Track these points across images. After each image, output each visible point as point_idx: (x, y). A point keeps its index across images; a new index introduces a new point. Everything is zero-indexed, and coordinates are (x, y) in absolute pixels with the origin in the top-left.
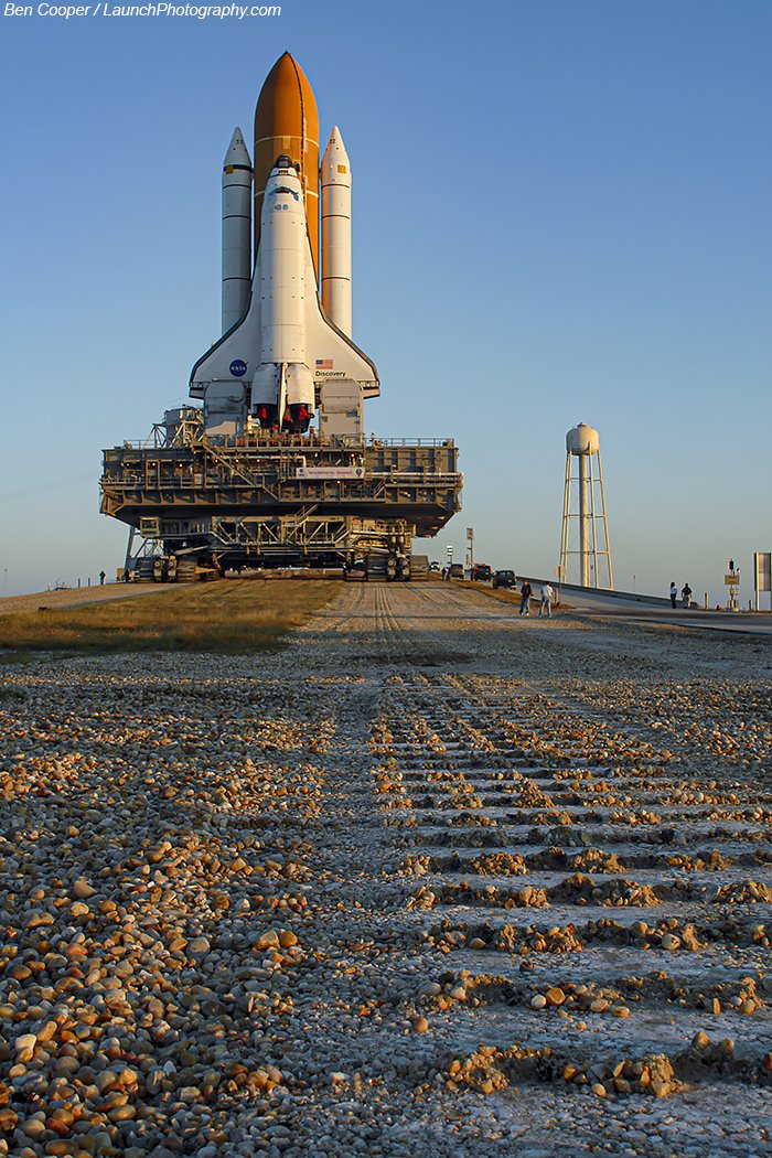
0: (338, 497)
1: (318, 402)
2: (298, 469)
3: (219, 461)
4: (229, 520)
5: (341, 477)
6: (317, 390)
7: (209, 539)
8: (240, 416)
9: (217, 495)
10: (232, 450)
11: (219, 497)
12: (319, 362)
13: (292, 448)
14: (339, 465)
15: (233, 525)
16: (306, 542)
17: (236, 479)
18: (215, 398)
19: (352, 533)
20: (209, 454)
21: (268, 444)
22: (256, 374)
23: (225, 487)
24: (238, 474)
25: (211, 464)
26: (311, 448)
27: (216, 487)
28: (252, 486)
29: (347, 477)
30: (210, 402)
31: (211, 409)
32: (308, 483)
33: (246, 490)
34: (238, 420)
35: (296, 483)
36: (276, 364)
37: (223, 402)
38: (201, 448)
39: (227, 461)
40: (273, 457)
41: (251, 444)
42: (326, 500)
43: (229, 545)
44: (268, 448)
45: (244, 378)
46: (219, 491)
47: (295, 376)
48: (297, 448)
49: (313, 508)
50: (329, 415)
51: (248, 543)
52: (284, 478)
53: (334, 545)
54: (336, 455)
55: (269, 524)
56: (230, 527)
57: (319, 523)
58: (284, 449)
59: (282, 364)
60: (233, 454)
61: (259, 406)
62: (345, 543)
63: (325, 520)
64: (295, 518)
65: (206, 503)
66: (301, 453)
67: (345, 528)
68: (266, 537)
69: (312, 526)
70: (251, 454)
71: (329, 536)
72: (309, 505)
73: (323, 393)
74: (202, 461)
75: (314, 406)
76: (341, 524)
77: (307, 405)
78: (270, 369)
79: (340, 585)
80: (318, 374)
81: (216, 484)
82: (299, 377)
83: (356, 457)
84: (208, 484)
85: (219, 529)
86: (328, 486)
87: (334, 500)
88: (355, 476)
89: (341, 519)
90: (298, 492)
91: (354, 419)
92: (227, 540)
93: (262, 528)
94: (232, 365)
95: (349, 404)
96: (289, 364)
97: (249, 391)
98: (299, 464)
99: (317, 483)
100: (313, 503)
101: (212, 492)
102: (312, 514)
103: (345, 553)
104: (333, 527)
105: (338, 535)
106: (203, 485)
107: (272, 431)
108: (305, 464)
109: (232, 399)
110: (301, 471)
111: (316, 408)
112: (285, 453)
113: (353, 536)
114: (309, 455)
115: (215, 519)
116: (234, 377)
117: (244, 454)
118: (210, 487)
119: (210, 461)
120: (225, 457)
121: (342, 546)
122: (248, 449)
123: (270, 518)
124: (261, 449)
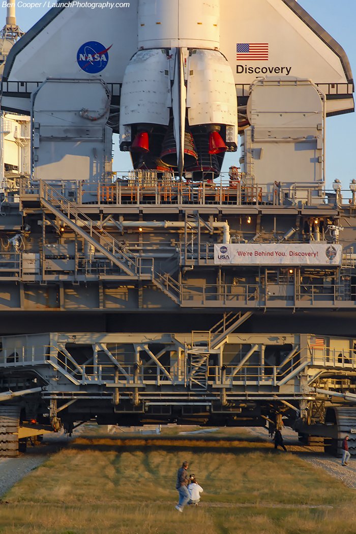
0: (291, 298)
1: (243, 122)
2: (217, 247)
3: (69, 230)
4: (82, 339)
5: (297, 261)
6: (243, 100)
7: (44, 374)
8: (99, 146)
9: (62, 290)
10: (93, 209)
11: (67, 296)
12: (243, 48)
13: (203, 207)
14: (292, 240)
15: (89, 348)
16: (227, 383)
17: (100, 264)
18: (52, 112)
19: (309, 367)
20: (52, 217)
21: (158, 199)
22: (131, 69)
23: (80, 278)
24: (103, 253)
25: (53, 234)
26: (238, 208)
27: (63, 278)
28: (132, 277)
29: (309, 261)
30: (41, 119)
31: (44, 133)
32: (233, 272)
33: (115, 284)
34: (94, 154)
35: (211, 273)
36: (167, 50)
37: (68, 120)
38: (36, 204)
39: (85, 228)
40: (168, 224)
41: (126, 199)
42: (270, 304)
43: (82, 387)
44: (157, 207)
45: (106, 74)
46: (67, 285)
47: (203, 72)
48: (212, 209)
49: (241, 320)
50: (263, 147)
51: (118, 383)
52: (192, 263)
53: (277, 388)
54: (286, 221)
55: (155, 348)
56: (82, 353)
57: (248, 347)
58: (189, 209)
59: (178, 51)
60: (95, 217)
61: (135, 128)
62: (298, 385)
63: (260, 341)
64: (207, 337)
65: (42, 308)
66: (221, 217)
67: (297, 357)
68: (150, 372)
69: (237, 353)
70: (128, 217)
71: (269, 372)
72: (234, 313)
73: (253, 105)
74: (36, 230)
75: (236, 129)
76: (288, 348)
77: (223, 127)
78: (156, 60)
79: (290, 462)
80: (240, 70)
81: (62, 273)
82: (211, 74)
83: (322, 224)
84: (49, 272)
85: (61, 356)
86: (272, 278)
87: (283, 304)
88: (323, 260)
89: (290, 339)
90: (215, 290)
91: (310, 154)
92: (79, 377)
93: (144, 355)
94: (81, 51)
95: (301, 125)
96: (192, 51)
97: (115, 100)
98: (217, 237)
99: (250, 273)
100: (244, 310)
101: (54, 287)
102: (239, 330)
103: (296, 403)
104: (276, 353)
105: (286, 370)
106: (40, 271)
107: (160, 176)
108: (228, 237)
109: (83, 115)
110: (224, 249)
111: (241, 132)
112: (193, 216)
113: (312, 372)
114: (234, 220)
115: (54, 337)
116: (85, 75)
117: (116, 217)
118: (52, 278)
119: (51, 230)
120: (80, 223)
121: (291, 390)
122: (120, 208)
123: (156, 337)
124: (147, 208)
